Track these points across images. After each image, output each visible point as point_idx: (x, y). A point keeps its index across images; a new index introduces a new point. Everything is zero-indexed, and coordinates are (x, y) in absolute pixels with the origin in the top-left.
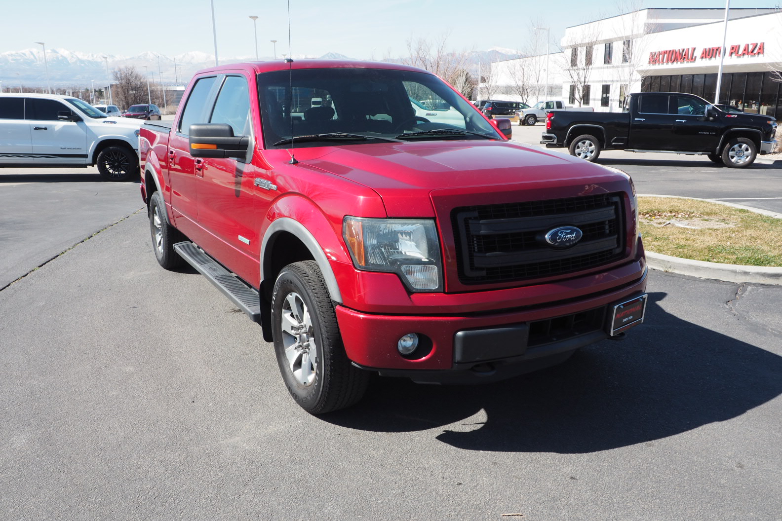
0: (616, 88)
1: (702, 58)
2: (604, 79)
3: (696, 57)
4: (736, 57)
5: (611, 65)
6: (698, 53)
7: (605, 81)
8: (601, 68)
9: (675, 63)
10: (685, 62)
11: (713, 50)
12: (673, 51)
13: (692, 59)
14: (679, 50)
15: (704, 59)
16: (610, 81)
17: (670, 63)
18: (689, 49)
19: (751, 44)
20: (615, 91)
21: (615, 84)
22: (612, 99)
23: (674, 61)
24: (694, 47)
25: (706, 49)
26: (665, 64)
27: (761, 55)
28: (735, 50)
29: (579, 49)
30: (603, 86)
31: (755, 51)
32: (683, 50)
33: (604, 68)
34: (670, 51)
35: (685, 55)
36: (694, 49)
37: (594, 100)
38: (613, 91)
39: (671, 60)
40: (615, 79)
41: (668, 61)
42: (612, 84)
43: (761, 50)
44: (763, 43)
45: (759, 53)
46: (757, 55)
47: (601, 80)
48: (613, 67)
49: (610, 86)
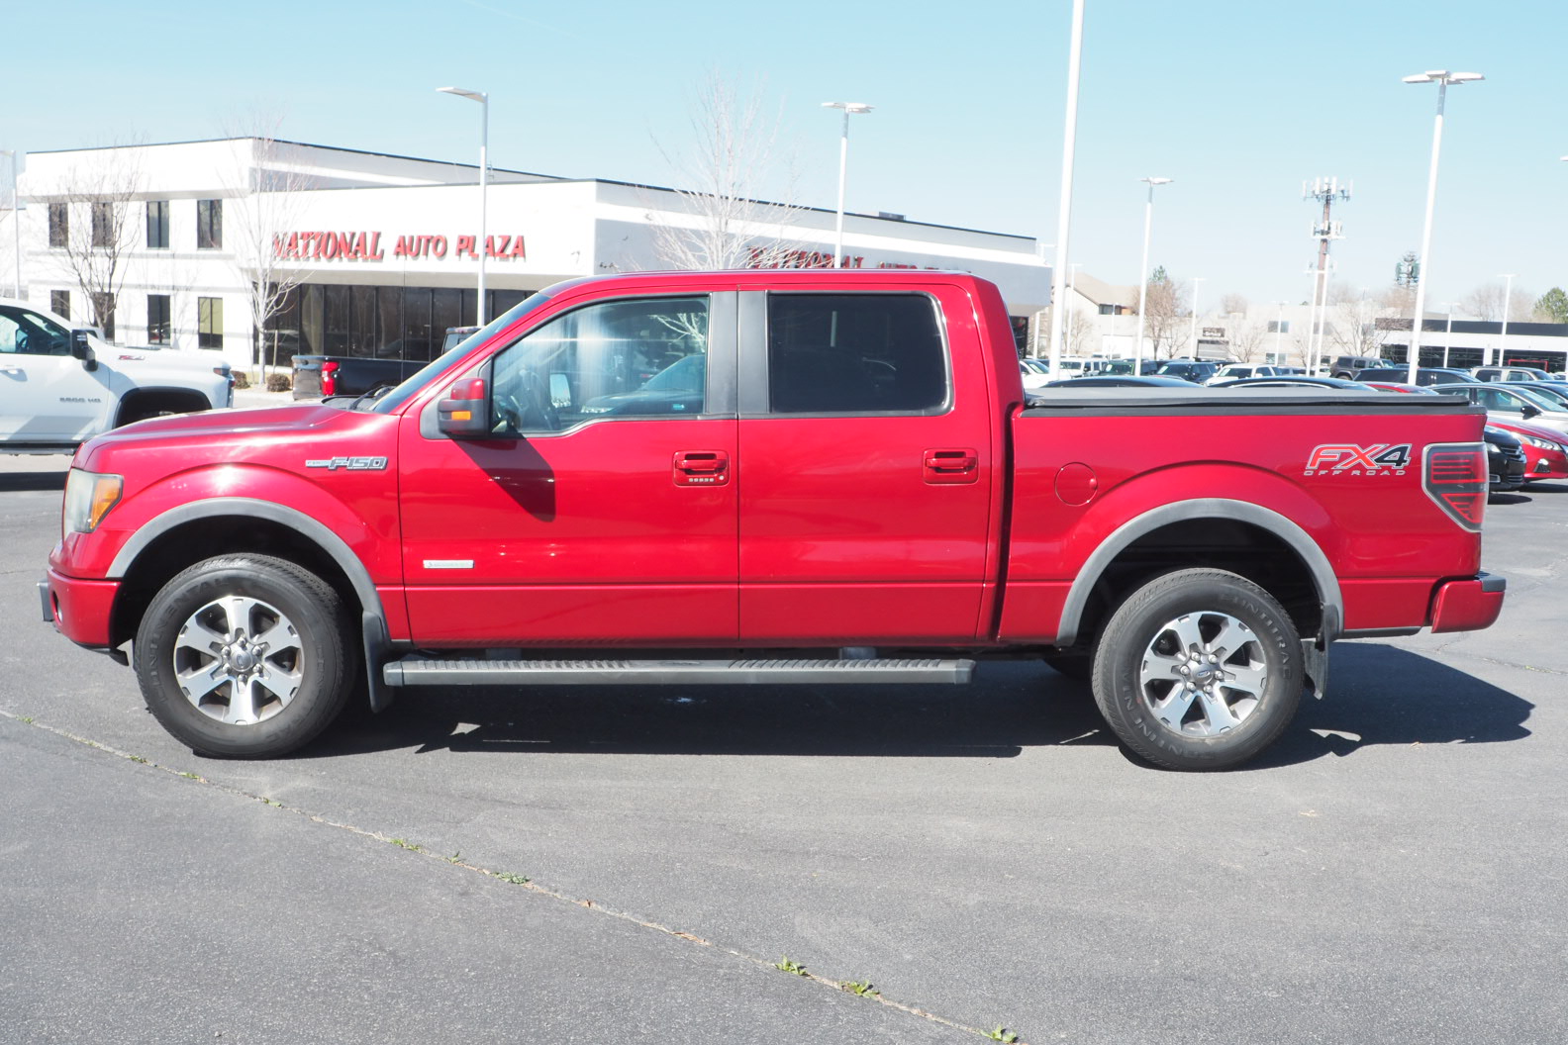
0: (186, 305)
1: (397, 254)
2: (150, 283)
3: (383, 252)
4: (470, 258)
5: (169, 252)
6: (388, 244)
7: (153, 287)
8: (141, 256)
9: (336, 260)
10: (360, 260)
11: (420, 240)
12: (329, 235)
13: (375, 254)
14: (344, 235)
15: (402, 257)
16: (167, 288)
17: (323, 259)
18: (365, 234)
19: (500, 237)
20: (182, 312)
21: (181, 294)
22: (179, 328)
23: (332, 256)
24: (377, 230)
25: (404, 238)
26: (312, 259)
27: (519, 259)
28: (466, 244)
29: (70, 207)
30: (150, 298)
31: (509, 250)
32: (353, 235)
33: (147, 256)
34: (321, 234)
35: (358, 245)
36: (378, 235)
37: (126, 327)
38: (178, 312)
39: (325, 253)
40: (182, 282)
41: (317, 256)
42: (175, 295)
43: (520, 249)
44: (522, 238)
45: (515, 255)
46: (511, 259)
47: (142, 282)
48: (173, 256)
49: (168, 298)
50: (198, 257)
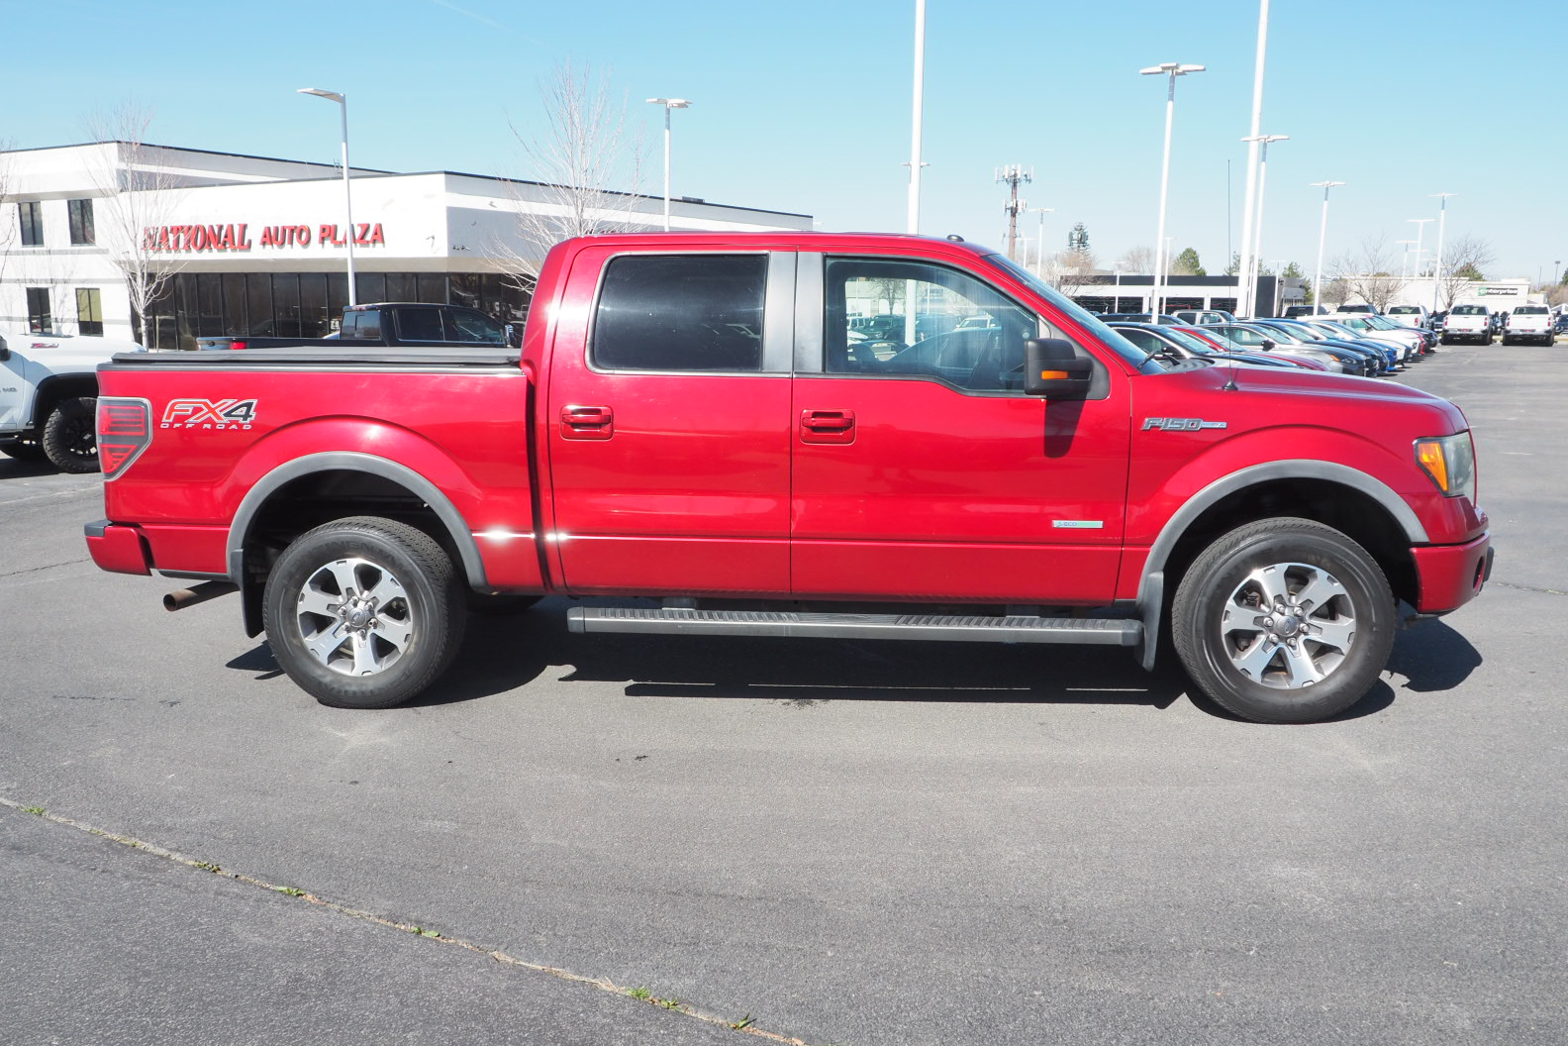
0: (66, 295)
1: (264, 243)
2: (29, 277)
3: (250, 242)
4: (333, 245)
5: (44, 249)
6: (254, 234)
7: (32, 281)
8: (17, 253)
9: (206, 250)
10: (229, 250)
11: (284, 230)
12: (198, 228)
13: (243, 244)
14: (212, 227)
15: (268, 247)
16: (46, 281)
17: (194, 250)
18: (232, 226)
19: (359, 225)
20: (62, 302)
21: (60, 287)
22: (60, 317)
23: (202, 247)
24: (244, 222)
25: (269, 229)
26: (183, 251)
27: (379, 245)
28: (328, 233)
31: (369, 237)
32: (221, 228)
33: (23, 253)
34: (189, 228)
35: (226, 237)
36: (244, 227)
38: (58, 301)
39: (195, 244)
40: (60, 276)
41: (188, 248)
42: (54, 288)
43: (379, 236)
44: (380, 225)
45: (374, 241)
46: (371, 245)
47: (21, 277)
48: (49, 252)
49: (47, 290)
50: (72, 252)
